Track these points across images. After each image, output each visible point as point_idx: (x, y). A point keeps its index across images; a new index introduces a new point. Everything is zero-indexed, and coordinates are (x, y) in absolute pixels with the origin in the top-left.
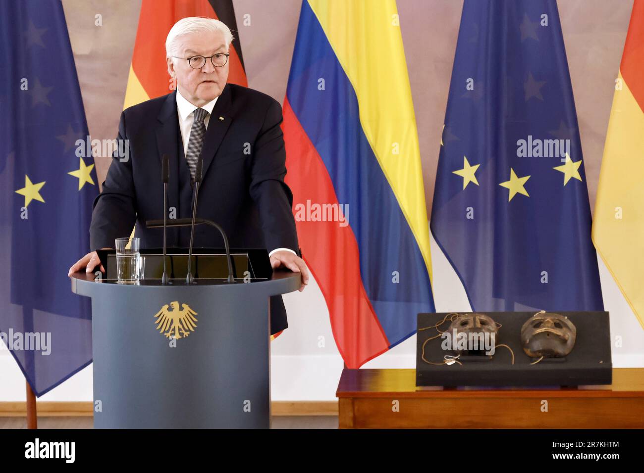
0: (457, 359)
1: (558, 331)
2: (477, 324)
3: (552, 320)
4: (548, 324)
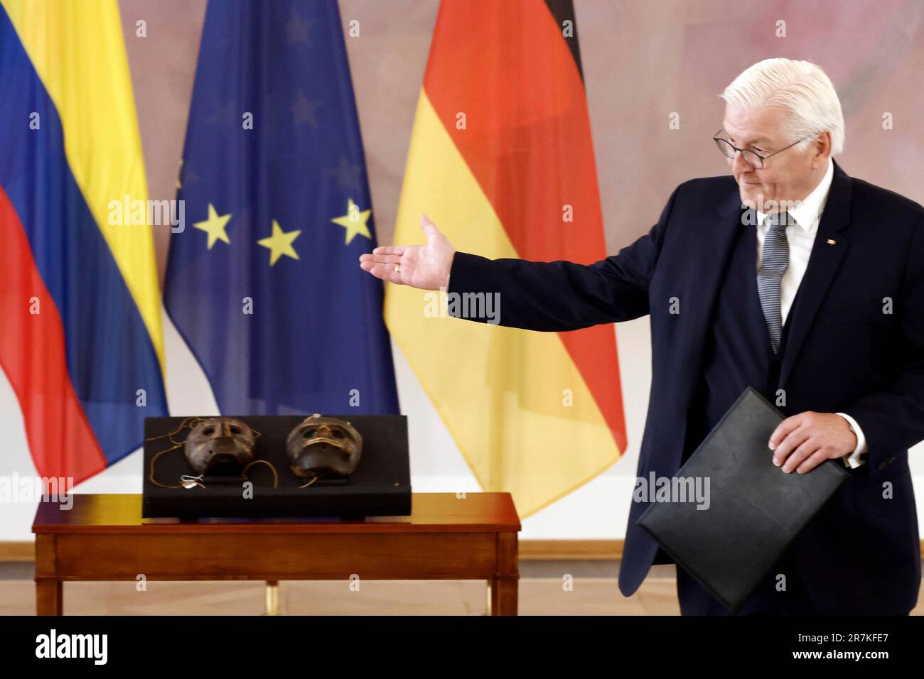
0: (198, 481)
1: (338, 442)
2: (226, 432)
3: (330, 426)
4: (324, 433)
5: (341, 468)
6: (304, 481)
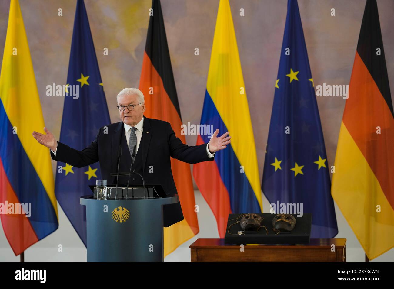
0: (243, 233)
1: (287, 221)
2: (252, 217)
3: (285, 216)
4: (283, 218)
5: (288, 229)
6: (276, 232)
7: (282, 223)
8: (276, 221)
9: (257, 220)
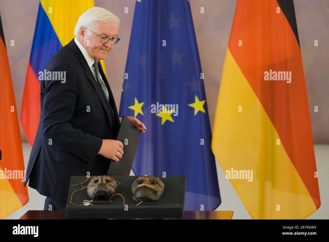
0: (91, 203)
1: (151, 186)
2: (103, 181)
3: (149, 179)
4: (145, 182)
5: (153, 197)
6: (137, 203)
7: (145, 189)
8: (137, 186)
9: (111, 185)
